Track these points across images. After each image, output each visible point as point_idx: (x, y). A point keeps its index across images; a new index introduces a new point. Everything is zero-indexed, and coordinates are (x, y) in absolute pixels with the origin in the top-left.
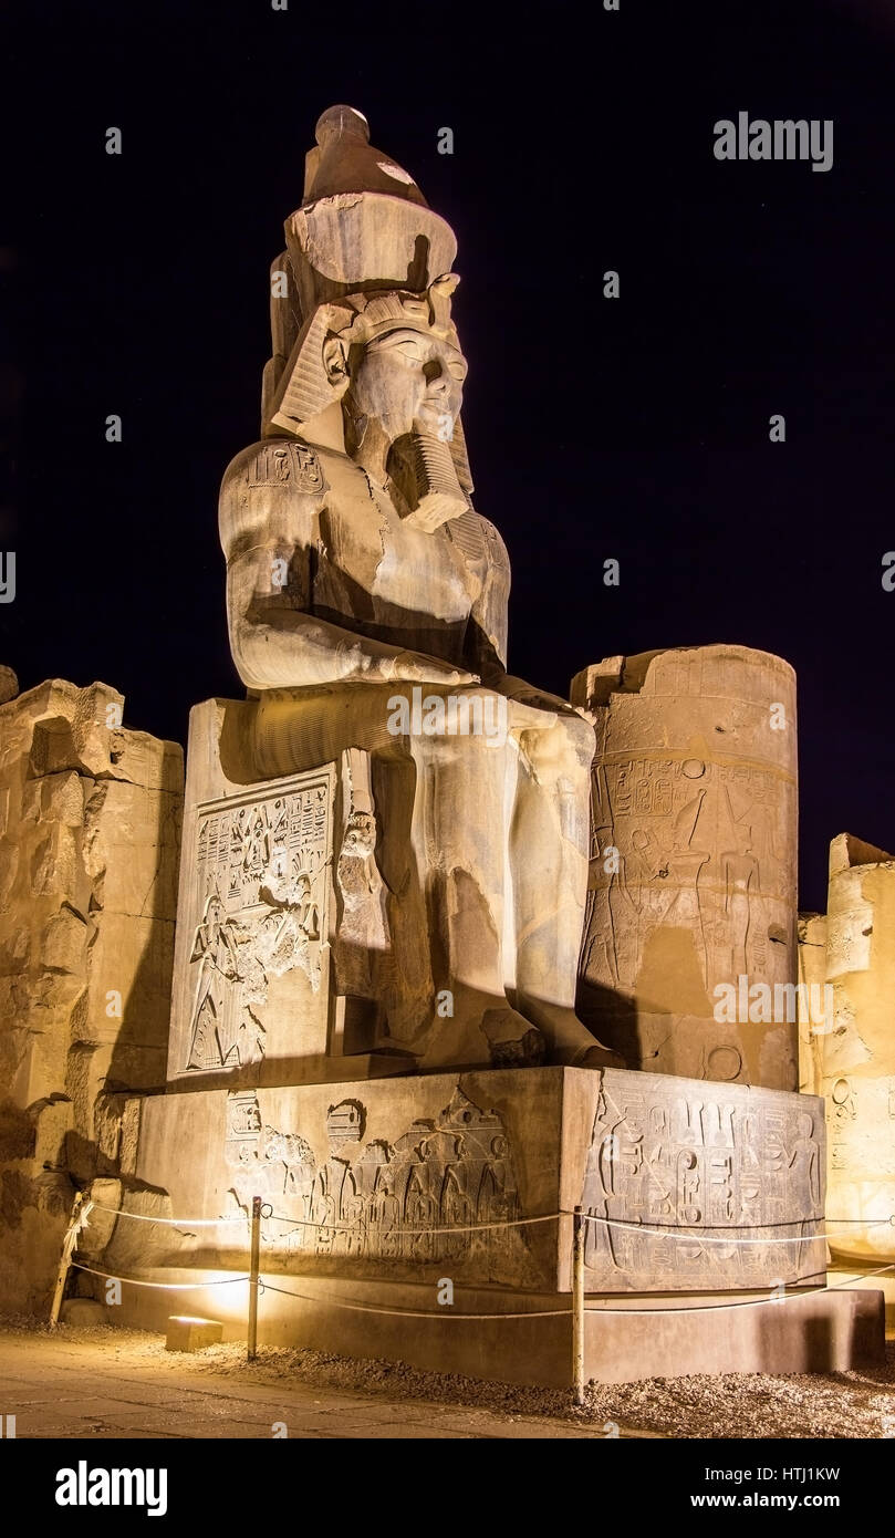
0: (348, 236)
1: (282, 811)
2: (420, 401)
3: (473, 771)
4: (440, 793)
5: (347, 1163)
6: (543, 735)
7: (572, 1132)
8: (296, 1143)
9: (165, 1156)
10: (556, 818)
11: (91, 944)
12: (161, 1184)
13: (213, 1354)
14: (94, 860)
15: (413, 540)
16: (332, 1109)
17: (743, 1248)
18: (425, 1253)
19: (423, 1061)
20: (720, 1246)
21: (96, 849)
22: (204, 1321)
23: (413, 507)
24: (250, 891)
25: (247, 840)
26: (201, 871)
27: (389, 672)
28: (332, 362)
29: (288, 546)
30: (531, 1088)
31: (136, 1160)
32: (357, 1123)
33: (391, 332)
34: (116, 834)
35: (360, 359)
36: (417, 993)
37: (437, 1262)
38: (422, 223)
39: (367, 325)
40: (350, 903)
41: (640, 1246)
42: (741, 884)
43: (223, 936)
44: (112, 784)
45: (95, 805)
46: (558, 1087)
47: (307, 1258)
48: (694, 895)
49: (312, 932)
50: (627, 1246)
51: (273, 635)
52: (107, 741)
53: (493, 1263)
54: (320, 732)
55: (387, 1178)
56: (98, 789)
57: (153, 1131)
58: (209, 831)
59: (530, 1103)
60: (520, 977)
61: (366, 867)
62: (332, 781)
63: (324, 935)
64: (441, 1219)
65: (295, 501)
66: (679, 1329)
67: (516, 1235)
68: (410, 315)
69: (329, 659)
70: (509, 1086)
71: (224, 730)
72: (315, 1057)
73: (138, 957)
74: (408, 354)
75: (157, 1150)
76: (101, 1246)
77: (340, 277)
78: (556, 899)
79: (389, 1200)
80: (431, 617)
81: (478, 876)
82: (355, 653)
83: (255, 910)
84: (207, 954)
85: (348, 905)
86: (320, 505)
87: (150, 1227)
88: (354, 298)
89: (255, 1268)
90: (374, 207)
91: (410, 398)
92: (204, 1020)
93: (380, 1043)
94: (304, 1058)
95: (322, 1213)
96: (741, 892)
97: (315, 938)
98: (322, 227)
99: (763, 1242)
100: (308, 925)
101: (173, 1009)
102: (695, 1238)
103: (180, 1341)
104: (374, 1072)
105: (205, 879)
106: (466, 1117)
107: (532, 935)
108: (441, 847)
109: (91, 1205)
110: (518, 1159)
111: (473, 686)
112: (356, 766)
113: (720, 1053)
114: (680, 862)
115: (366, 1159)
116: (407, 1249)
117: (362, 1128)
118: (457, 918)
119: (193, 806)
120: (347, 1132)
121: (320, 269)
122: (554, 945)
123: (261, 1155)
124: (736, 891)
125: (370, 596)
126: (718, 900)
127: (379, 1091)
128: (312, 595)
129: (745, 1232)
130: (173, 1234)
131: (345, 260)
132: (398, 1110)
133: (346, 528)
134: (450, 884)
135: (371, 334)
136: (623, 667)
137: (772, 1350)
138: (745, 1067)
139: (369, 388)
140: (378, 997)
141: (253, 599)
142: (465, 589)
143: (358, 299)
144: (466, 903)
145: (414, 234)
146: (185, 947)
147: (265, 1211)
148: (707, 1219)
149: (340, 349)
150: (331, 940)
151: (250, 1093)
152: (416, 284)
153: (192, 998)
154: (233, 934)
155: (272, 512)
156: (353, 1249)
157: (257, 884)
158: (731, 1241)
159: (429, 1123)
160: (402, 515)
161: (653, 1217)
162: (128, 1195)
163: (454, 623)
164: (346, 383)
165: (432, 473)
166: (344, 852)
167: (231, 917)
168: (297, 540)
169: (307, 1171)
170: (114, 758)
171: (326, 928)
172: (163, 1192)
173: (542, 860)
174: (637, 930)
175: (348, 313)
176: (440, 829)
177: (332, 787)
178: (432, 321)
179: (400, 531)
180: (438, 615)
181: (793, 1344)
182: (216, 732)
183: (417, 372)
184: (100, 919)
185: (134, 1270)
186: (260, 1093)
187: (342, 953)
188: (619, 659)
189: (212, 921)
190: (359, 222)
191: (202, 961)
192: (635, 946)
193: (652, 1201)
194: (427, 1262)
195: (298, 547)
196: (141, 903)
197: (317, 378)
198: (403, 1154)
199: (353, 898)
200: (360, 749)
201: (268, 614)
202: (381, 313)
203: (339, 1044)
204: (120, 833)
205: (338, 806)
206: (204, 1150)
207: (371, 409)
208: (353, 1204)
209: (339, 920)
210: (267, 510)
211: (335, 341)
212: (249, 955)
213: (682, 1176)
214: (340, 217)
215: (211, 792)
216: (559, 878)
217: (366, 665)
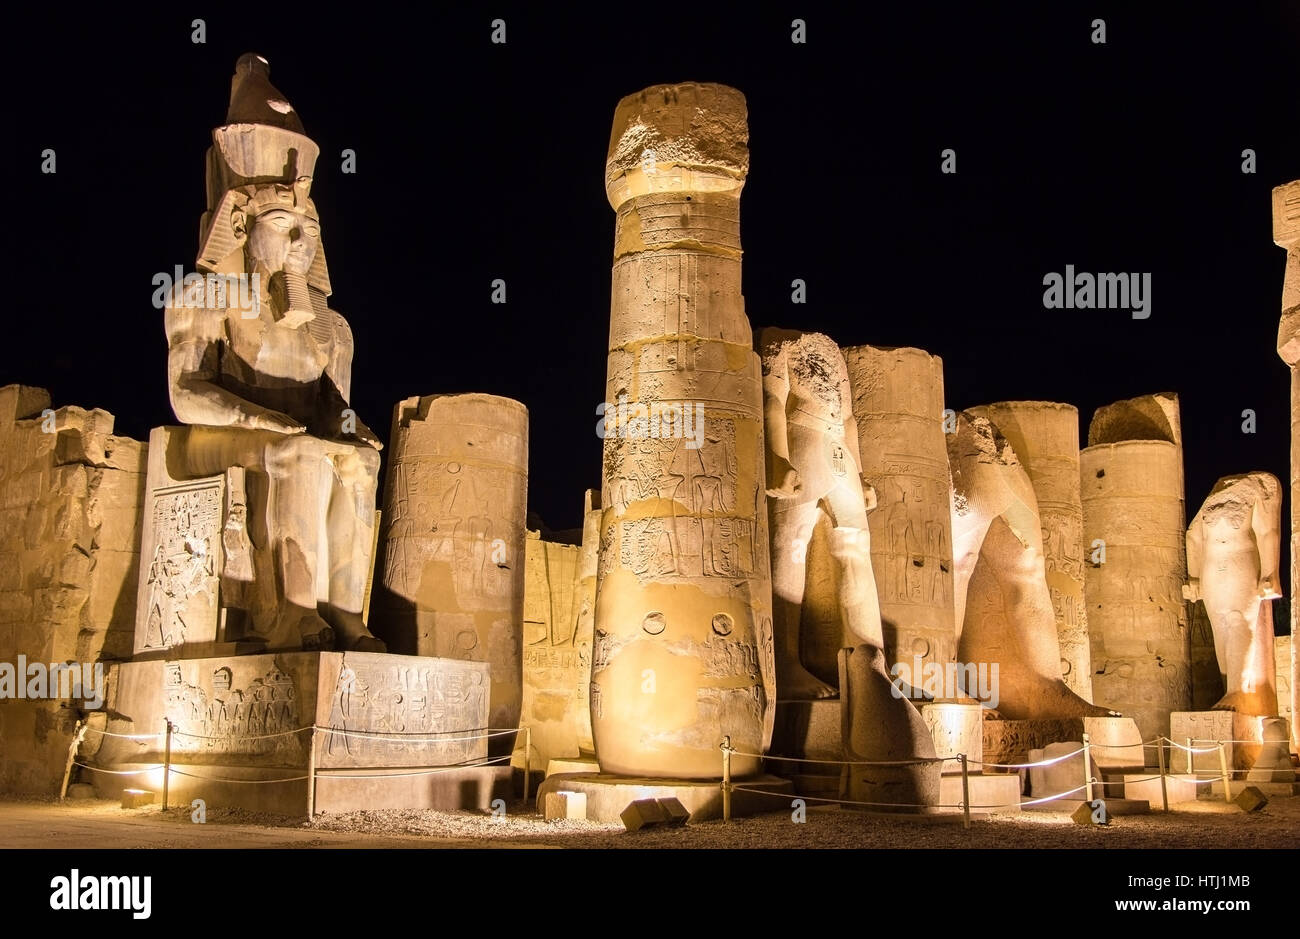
0: (246, 149)
1: (197, 499)
2: (287, 252)
3: (298, 483)
4: (280, 495)
5: (223, 702)
6: (346, 458)
7: (324, 686)
8: (198, 691)
9: (131, 699)
10: (352, 505)
11: (92, 570)
12: (129, 716)
13: (145, 809)
14: (95, 518)
15: (283, 336)
16: (216, 672)
17: (430, 744)
18: (257, 750)
19: (269, 645)
20: (416, 743)
21: (95, 511)
22: (142, 792)
23: (283, 317)
24: (180, 545)
25: (179, 514)
26: (154, 530)
27: (254, 423)
28: (237, 225)
29: (203, 342)
30: (306, 663)
31: (116, 701)
32: (227, 680)
33: (269, 212)
34: (109, 501)
35: (252, 225)
36: (270, 605)
37: (262, 754)
38: (292, 141)
39: (255, 206)
40: (231, 555)
41: (365, 745)
42: (480, 535)
43: (165, 569)
44: (106, 471)
45: (95, 484)
46: (316, 663)
47: (203, 755)
48: (451, 542)
49: (210, 571)
50: (356, 744)
51: (192, 396)
52: (102, 444)
53: (287, 755)
54: (219, 454)
55: (241, 710)
56: (97, 474)
57: (125, 684)
58: (159, 506)
59: (305, 671)
60: (330, 596)
61: (240, 535)
62: (222, 485)
63: (216, 574)
64: (265, 732)
65: (208, 315)
66: (379, 785)
67: (296, 739)
68: (281, 200)
69: (222, 413)
70: (297, 661)
71: (169, 446)
72: (210, 643)
73: (122, 576)
74: (280, 224)
75: (127, 696)
76: (93, 752)
77: (242, 173)
78: (351, 552)
79: (241, 722)
80: (294, 381)
81: (300, 542)
82: (237, 411)
83: (183, 556)
84: (157, 580)
85: (229, 556)
86: (224, 316)
87: (121, 740)
88: (248, 188)
89: (168, 761)
90: (262, 133)
91: (281, 251)
92: (154, 619)
93: (248, 635)
94: (205, 643)
95: (210, 730)
96: (480, 540)
97: (211, 575)
98: (232, 141)
99: (443, 742)
100: (208, 567)
101: (138, 612)
102: (400, 740)
103: (129, 802)
104: (238, 652)
105: (157, 535)
106: (277, 677)
107: (338, 572)
108: (279, 525)
109: (85, 728)
110: (299, 701)
111: (301, 434)
112: (236, 476)
113: (463, 635)
114: (444, 523)
115: (232, 700)
116: (249, 748)
117: (230, 683)
118: (288, 565)
119: (151, 490)
120: (223, 685)
121: (231, 165)
122: (349, 579)
123: (181, 698)
124: (477, 539)
125: (253, 371)
126: (466, 545)
127: (240, 662)
128: (220, 369)
129: (433, 736)
130: (135, 745)
131: (245, 163)
132: (247, 673)
133: (240, 330)
134: (284, 546)
135: (259, 211)
136: (419, 403)
137: (438, 796)
138: (479, 642)
139: (257, 243)
140: (247, 608)
141: (182, 374)
142: (317, 362)
143: (251, 188)
144: (292, 558)
145: (287, 148)
146: (145, 575)
147: (175, 730)
148: (409, 729)
149: (242, 218)
150: (220, 576)
151: (176, 663)
152: (288, 179)
153: (148, 606)
154: (170, 568)
155: (194, 321)
156: (224, 750)
157: (183, 541)
158: (424, 741)
159: (260, 680)
160: (276, 320)
161: (373, 728)
162: (110, 722)
163: (308, 383)
164: (245, 238)
165: (292, 297)
166: (227, 526)
167: (170, 559)
168: (209, 338)
169: (203, 707)
170: (107, 455)
171: (217, 569)
172: (129, 720)
173: (344, 528)
174: (418, 563)
175: (245, 197)
176: (278, 515)
177: (222, 489)
178: (295, 204)
179: (274, 330)
180: (298, 379)
181: (452, 794)
182: (163, 448)
183: (286, 235)
184: (97, 554)
185: (111, 765)
186: (181, 662)
187: (225, 585)
188: (417, 398)
189: (159, 561)
190: (253, 142)
191: (154, 584)
192: (417, 572)
193: (373, 721)
194: (258, 755)
195: (210, 342)
196: (125, 544)
197: (227, 234)
198: (248, 698)
199: (232, 552)
200: (239, 466)
201: (191, 383)
202: (264, 199)
203: (222, 635)
204: (112, 501)
205: (225, 500)
206: (151, 695)
207: (259, 254)
208: (226, 725)
209: (225, 565)
210: (190, 320)
211: (237, 213)
212: (178, 582)
213: (393, 707)
214: (242, 137)
215: (161, 483)
216: (353, 539)
217: (243, 418)
